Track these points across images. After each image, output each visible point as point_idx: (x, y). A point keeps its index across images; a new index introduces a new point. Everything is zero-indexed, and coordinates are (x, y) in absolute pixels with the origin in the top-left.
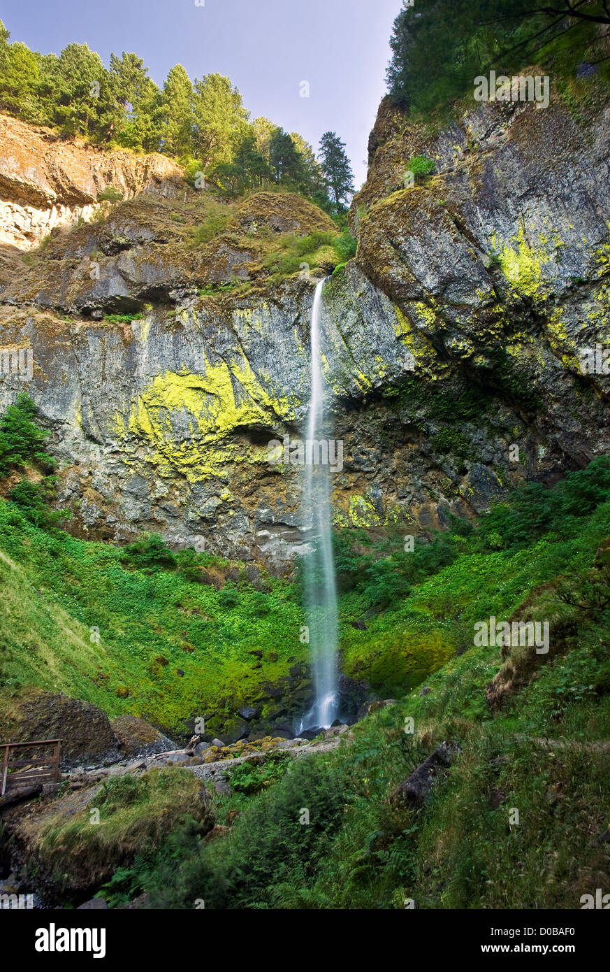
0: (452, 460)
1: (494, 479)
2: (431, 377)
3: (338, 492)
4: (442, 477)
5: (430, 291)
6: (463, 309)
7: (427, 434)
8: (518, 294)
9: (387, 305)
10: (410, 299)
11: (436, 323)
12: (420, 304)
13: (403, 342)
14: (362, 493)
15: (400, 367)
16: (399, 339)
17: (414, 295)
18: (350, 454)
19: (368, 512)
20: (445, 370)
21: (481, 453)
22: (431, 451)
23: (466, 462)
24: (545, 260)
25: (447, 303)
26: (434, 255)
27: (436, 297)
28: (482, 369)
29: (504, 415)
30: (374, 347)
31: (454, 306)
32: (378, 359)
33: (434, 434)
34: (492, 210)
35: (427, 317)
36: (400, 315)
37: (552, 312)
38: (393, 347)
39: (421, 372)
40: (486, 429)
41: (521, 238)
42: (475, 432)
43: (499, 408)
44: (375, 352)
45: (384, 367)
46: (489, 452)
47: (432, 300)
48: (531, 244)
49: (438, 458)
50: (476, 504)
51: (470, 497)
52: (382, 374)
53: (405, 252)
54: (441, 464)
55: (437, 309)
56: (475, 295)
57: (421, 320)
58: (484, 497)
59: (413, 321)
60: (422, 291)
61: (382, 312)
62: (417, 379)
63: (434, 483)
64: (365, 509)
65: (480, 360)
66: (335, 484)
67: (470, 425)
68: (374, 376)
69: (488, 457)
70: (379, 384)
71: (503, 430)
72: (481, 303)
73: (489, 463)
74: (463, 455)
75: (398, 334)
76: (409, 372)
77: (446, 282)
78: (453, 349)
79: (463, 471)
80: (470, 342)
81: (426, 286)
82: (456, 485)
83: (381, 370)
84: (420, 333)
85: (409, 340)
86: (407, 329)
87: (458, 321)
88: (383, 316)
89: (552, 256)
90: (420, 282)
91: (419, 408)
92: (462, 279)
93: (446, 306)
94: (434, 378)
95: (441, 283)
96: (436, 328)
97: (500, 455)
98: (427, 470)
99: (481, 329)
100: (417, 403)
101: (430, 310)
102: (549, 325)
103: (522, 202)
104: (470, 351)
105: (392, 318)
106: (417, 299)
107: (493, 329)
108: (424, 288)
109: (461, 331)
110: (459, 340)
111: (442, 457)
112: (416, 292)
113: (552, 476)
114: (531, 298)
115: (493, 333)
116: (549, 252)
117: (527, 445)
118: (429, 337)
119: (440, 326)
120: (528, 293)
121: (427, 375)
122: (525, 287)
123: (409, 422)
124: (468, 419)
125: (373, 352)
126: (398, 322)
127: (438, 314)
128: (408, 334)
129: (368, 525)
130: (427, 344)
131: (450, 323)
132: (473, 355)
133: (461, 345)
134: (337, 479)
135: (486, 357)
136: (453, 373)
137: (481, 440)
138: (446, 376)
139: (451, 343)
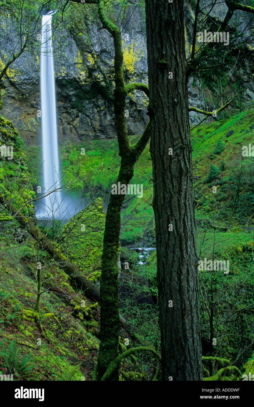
0: (75, 112)
1: (88, 122)
2: (82, 82)
3: (25, 115)
4: (69, 116)
5: (96, 52)
6: (106, 64)
7: (70, 101)
8: (125, 67)
9: (75, 47)
10: (87, 51)
11: (94, 66)
12: (90, 55)
13: (77, 66)
14: (35, 117)
15: (72, 75)
16: (75, 63)
17: (89, 51)
18: (35, 100)
19: (36, 125)
20: (88, 81)
21: (87, 112)
22: (69, 107)
23: (80, 114)
24: (137, 59)
25: (100, 59)
26: (101, 38)
27: (97, 55)
28: (102, 86)
29: (101, 102)
30: (63, 62)
31: (102, 61)
32: (64, 68)
33: (73, 102)
34: (126, 31)
35: (91, 61)
36: (79, 54)
37: (133, 78)
38: (72, 66)
39: (79, 80)
40: (92, 105)
41: (132, 47)
42: (88, 104)
43: (99, 99)
44: (64, 65)
45: (65, 72)
46: (90, 113)
47: (95, 56)
48: (134, 51)
49: (70, 110)
50: (79, 130)
51: (77, 127)
52: (63, 75)
53: (90, 29)
54: (70, 113)
55: (96, 60)
56: (111, 61)
57: (88, 62)
58: (82, 128)
59: (85, 60)
60: (92, 50)
61: (72, 49)
62: (77, 81)
63: (64, 118)
64: (35, 124)
65: (103, 83)
66: (24, 111)
67: (87, 102)
68: (60, 74)
69: (88, 114)
70: (61, 78)
71: (98, 106)
72: (112, 65)
73: (88, 116)
74: (80, 111)
75: (76, 61)
76: (75, 78)
77: (103, 51)
78: (96, 76)
79: (78, 117)
80: (103, 76)
81: (95, 49)
82: (73, 120)
83: (63, 72)
84: (85, 65)
85: (79, 66)
86: (81, 61)
87: (101, 67)
88: (71, 51)
89: (139, 59)
90: (93, 47)
91: (72, 91)
92: (109, 53)
93: (99, 60)
94: (83, 83)
95: (101, 51)
96: (93, 67)
97: (93, 115)
98: (63, 113)
99: (109, 74)
100: (72, 89)
101: (93, 59)
102: (130, 81)
103: (137, 33)
104: (101, 79)
105: (75, 53)
106: (90, 53)
107: (112, 75)
108: (94, 49)
109: (101, 71)
110: (99, 74)
111: (72, 110)
112: (90, 50)
113: (109, 126)
114: (128, 71)
115: (112, 76)
116: (139, 57)
117: (104, 114)
118: (89, 69)
119: (95, 67)
120: (128, 69)
121: (81, 81)
122: (128, 66)
123: (66, 95)
124: (87, 99)
125: (62, 64)
126: (77, 56)
127: (95, 62)
128: (80, 63)
129: (35, 131)
130: (87, 70)
131: (99, 67)
132: (101, 81)
133: (99, 76)
134: (26, 109)
135: (105, 83)
136: (90, 83)
137: (89, 108)
138: (87, 83)
139: (96, 74)
